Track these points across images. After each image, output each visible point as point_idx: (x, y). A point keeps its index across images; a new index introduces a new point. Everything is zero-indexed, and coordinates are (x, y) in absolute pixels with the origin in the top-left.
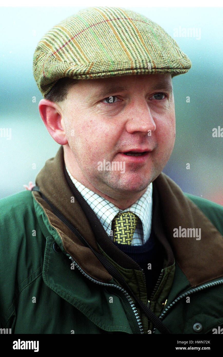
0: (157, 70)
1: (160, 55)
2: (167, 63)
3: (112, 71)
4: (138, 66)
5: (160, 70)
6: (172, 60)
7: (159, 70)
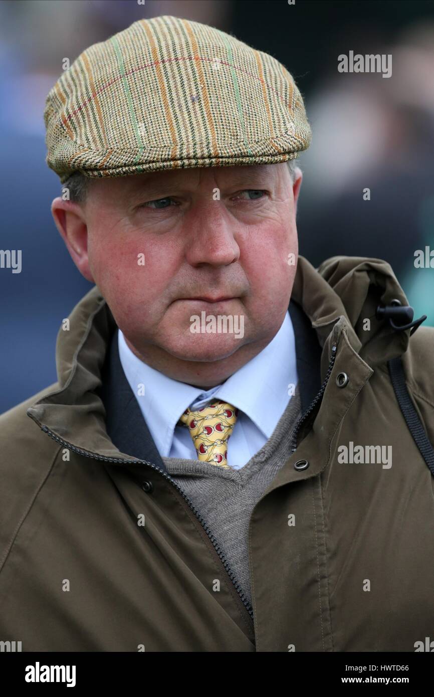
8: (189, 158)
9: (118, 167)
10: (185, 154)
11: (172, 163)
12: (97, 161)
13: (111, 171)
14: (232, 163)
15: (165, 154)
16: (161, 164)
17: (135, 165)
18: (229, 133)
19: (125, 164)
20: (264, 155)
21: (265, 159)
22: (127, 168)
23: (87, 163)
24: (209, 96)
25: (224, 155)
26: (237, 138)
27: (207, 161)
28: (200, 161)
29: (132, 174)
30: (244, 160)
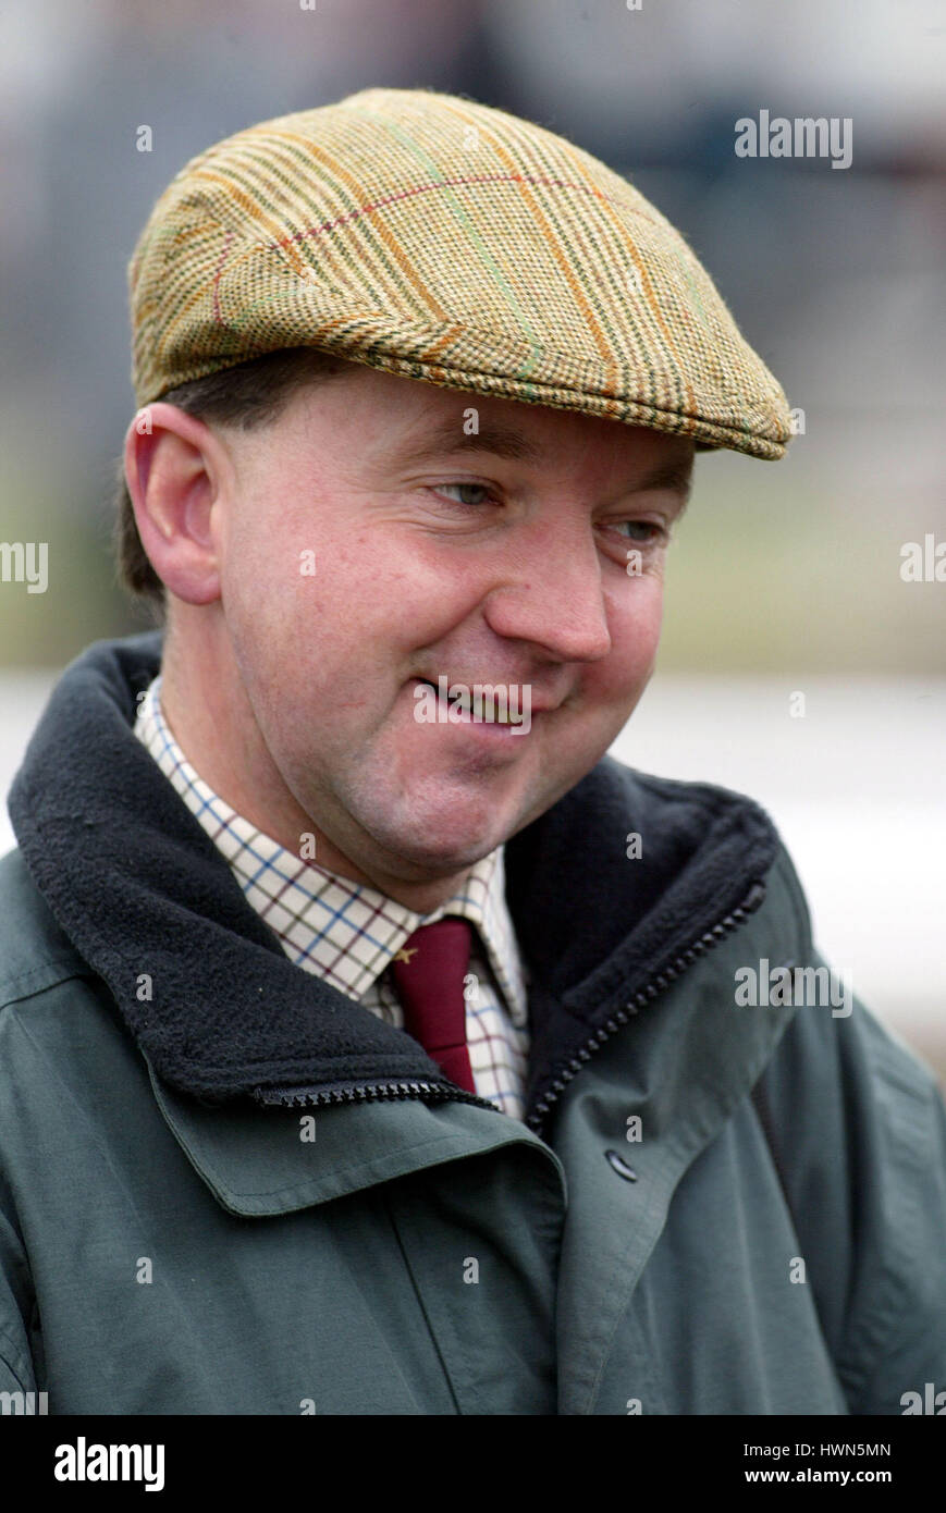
0: (698, 424)
1: (715, 370)
2: (733, 407)
3: (530, 381)
4: (634, 392)
5: (708, 427)
6: (751, 400)
7: (703, 425)
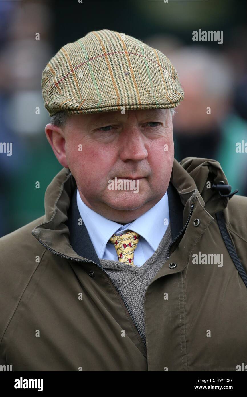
8: (126, 105)
9: (88, 109)
10: (124, 103)
11: (117, 107)
12: (77, 105)
13: (84, 111)
14: (148, 108)
15: (114, 102)
16: (112, 108)
17: (97, 108)
18: (146, 92)
19: (92, 107)
20: (163, 104)
21: (164, 106)
22: (93, 110)
23: (71, 107)
24: (134, 72)
25: (144, 104)
26: (150, 95)
27: (135, 106)
28: (132, 107)
29: (96, 113)
30: (154, 106)
